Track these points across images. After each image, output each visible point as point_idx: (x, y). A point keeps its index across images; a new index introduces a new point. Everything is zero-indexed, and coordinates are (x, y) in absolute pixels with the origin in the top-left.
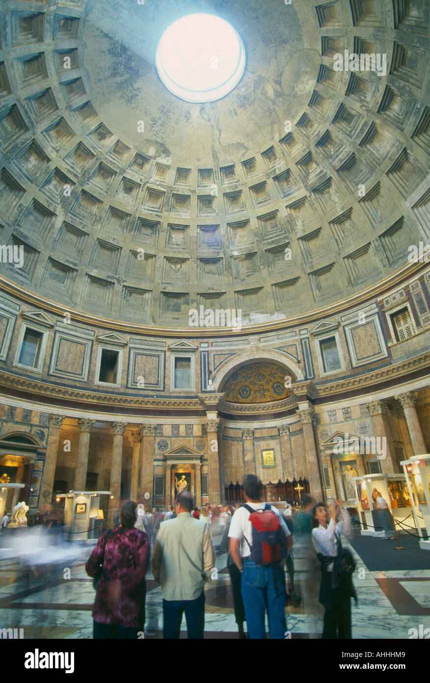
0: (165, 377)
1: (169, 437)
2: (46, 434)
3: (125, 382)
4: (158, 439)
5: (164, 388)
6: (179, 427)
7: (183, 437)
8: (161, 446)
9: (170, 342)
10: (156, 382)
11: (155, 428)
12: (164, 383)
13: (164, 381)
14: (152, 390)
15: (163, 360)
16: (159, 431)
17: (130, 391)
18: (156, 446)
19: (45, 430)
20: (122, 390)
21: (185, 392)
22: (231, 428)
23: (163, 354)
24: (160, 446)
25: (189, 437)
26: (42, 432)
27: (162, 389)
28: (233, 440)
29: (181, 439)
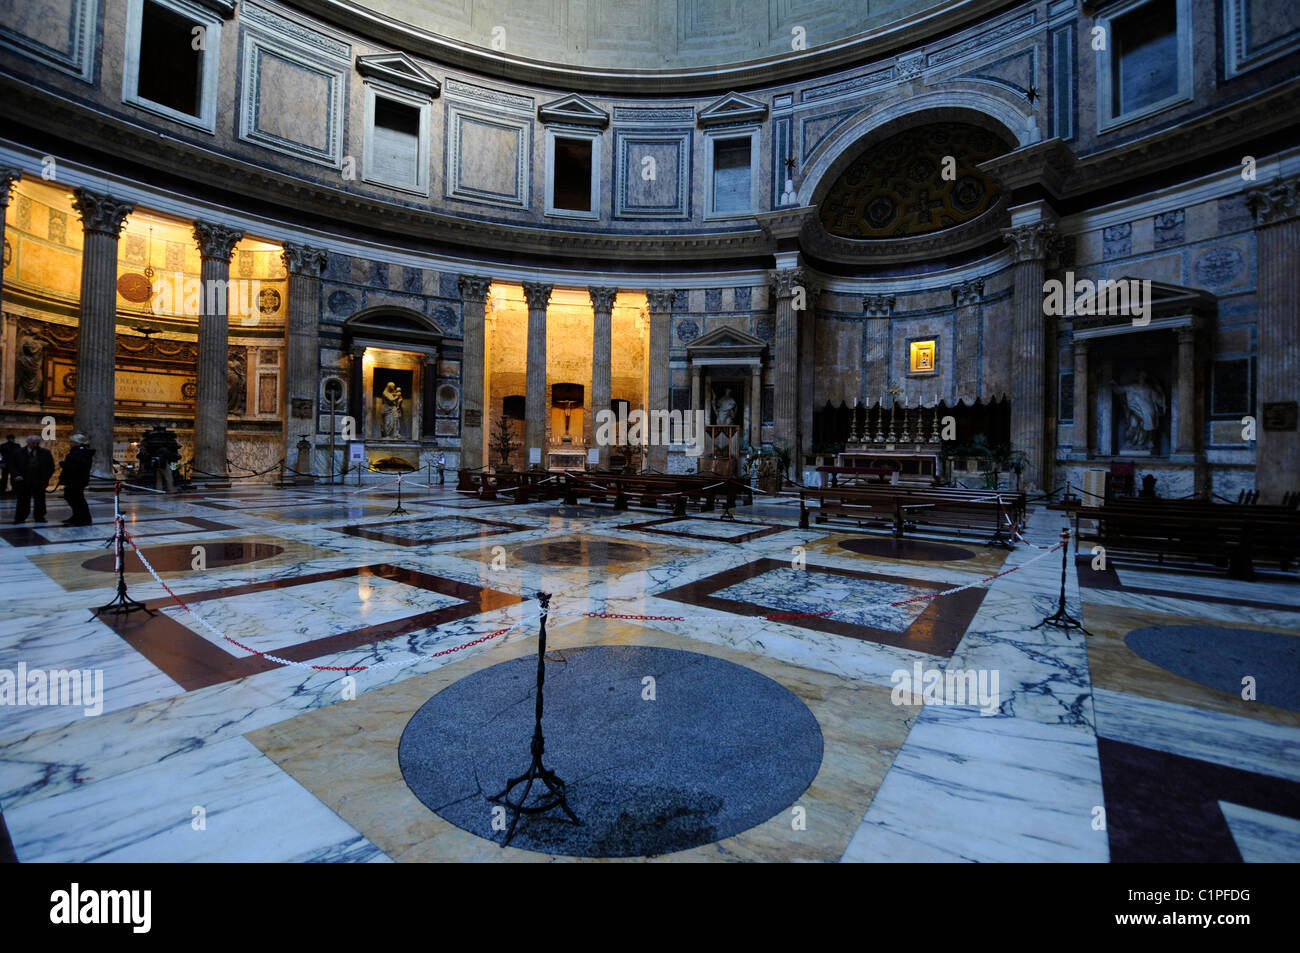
0: (691, 190)
1: (700, 314)
2: (458, 313)
3: (608, 207)
4: (678, 320)
5: (690, 214)
6: (720, 294)
7: (729, 313)
8: (684, 333)
9: (701, 104)
10: (673, 203)
11: (672, 298)
12: (690, 203)
13: (690, 198)
14: (665, 220)
15: (687, 150)
16: (680, 304)
17: (619, 225)
18: (674, 332)
19: (456, 307)
20: (604, 224)
21: (735, 219)
22: (837, 294)
23: (687, 138)
24: (682, 334)
25: (743, 313)
26: (450, 309)
27: (685, 215)
28: (843, 319)
29: (725, 316)
